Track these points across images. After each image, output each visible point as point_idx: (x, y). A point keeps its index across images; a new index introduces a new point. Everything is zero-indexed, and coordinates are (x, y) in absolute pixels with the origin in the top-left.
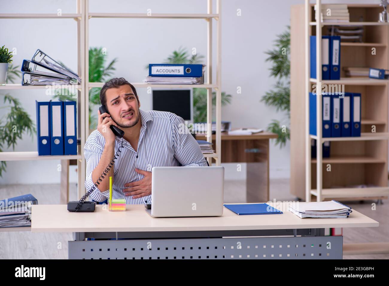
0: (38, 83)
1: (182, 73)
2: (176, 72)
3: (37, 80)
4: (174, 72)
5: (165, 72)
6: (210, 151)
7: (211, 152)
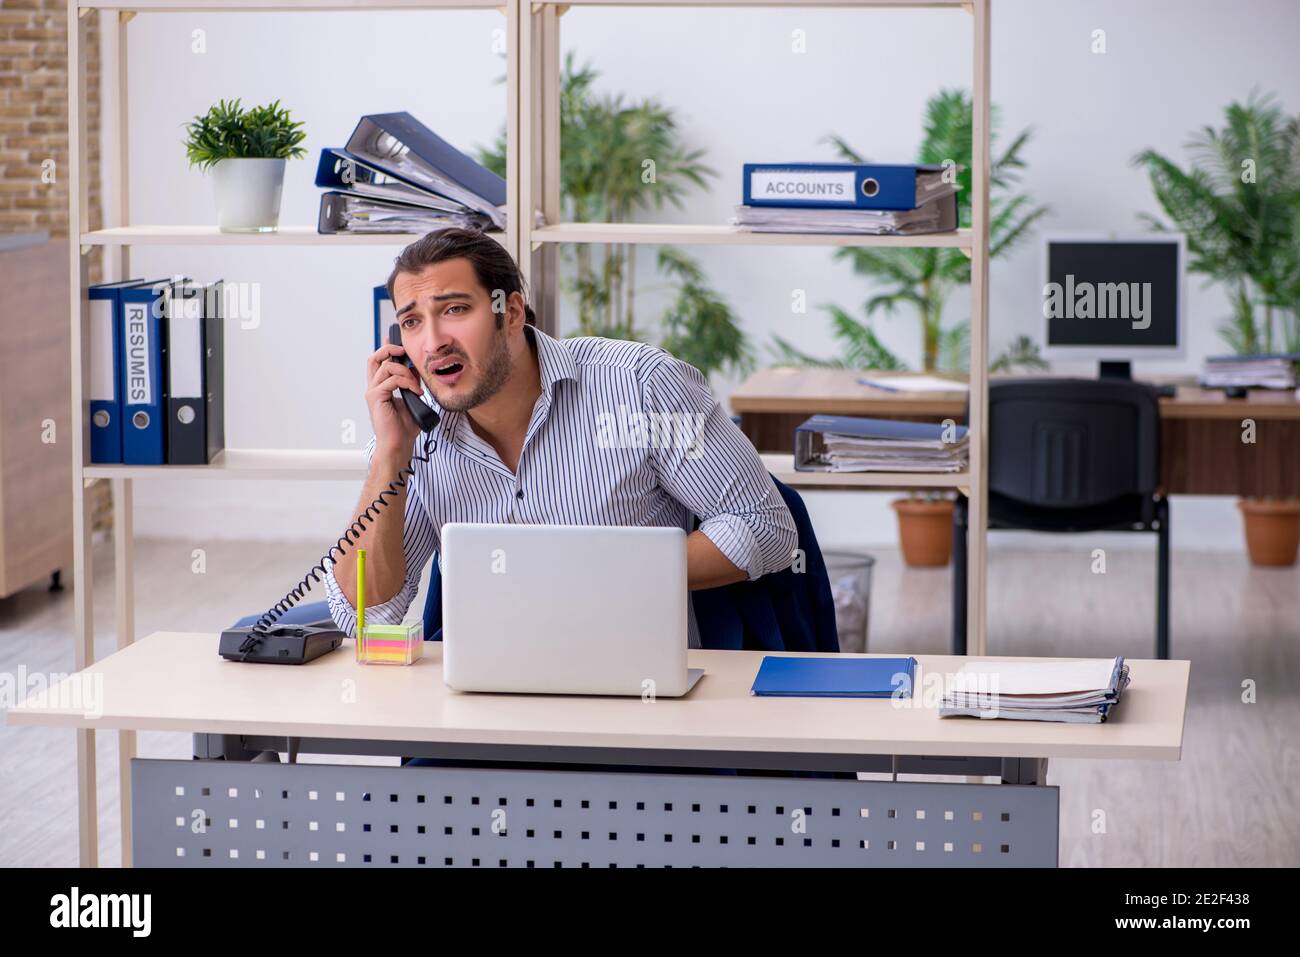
0: (368, 226)
1: (849, 196)
2: (830, 191)
3: (366, 215)
4: (823, 191)
5: (796, 193)
6: (949, 463)
7: (950, 469)
